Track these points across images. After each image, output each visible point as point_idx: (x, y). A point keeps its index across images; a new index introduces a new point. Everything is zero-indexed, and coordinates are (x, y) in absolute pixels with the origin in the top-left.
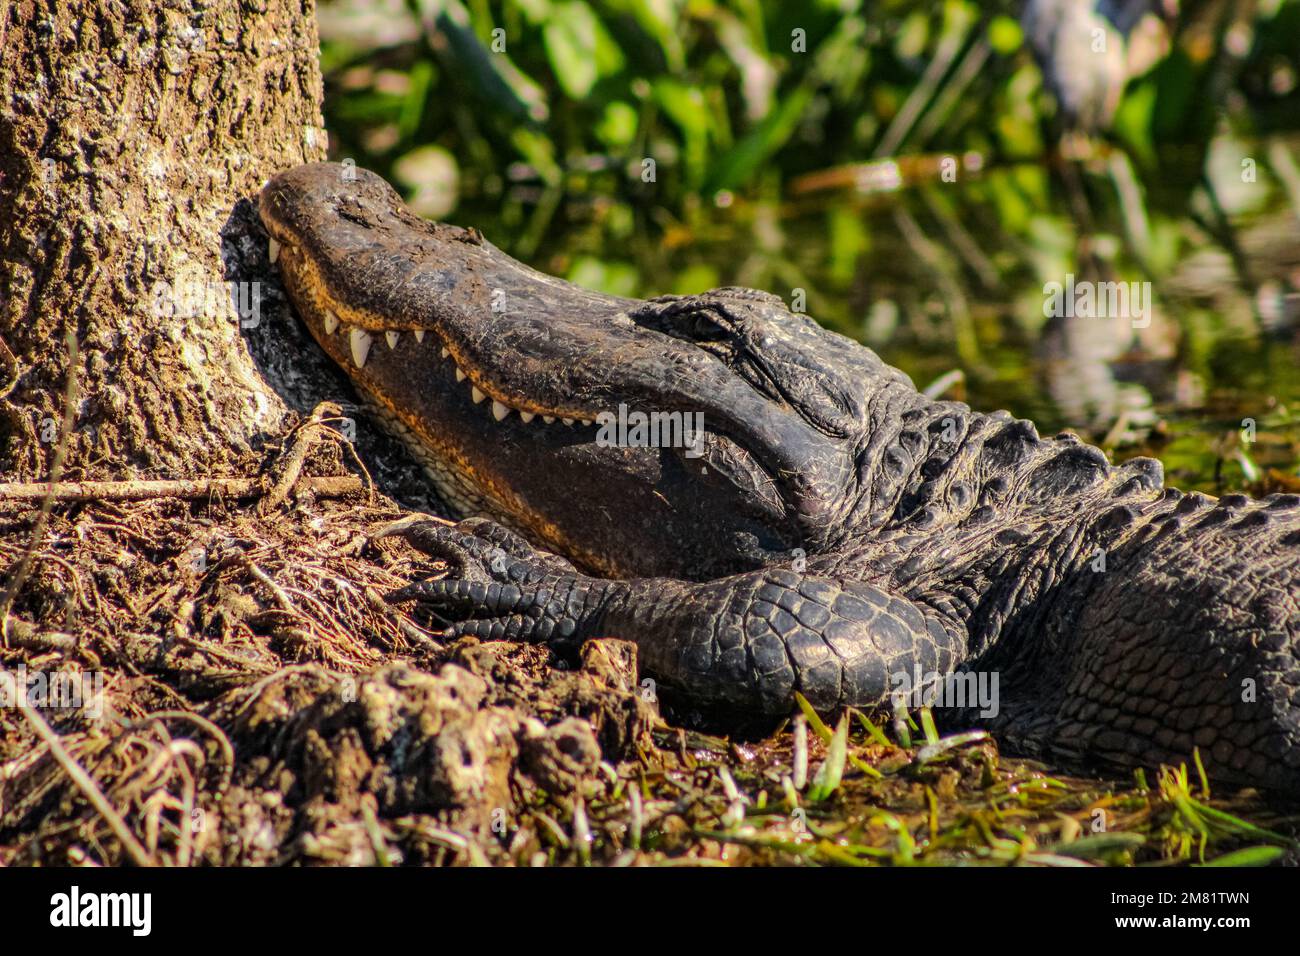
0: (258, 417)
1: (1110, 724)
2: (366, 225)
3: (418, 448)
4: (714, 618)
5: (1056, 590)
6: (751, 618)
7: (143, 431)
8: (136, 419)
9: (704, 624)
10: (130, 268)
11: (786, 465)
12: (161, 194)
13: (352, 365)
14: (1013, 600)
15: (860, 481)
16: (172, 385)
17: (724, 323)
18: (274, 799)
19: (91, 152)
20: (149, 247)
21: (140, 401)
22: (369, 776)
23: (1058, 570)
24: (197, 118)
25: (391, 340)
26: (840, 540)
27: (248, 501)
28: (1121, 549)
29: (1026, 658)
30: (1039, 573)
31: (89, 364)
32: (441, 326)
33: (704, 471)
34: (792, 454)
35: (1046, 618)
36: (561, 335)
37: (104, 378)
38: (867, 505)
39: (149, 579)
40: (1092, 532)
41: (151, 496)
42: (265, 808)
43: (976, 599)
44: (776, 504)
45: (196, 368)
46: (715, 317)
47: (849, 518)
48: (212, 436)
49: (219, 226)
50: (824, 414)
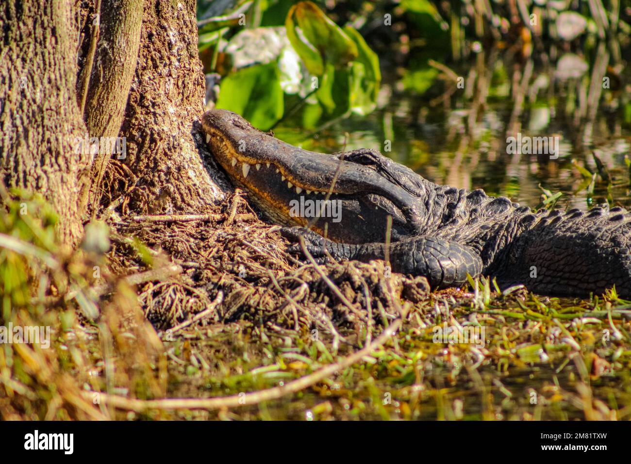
0: (215, 194)
1: (558, 283)
2: (243, 128)
3: (263, 206)
4: (411, 253)
5: (511, 244)
6: (424, 252)
7: (180, 199)
8: (177, 195)
9: (408, 255)
10: (168, 144)
11: (405, 205)
12: (175, 119)
13: (242, 176)
14: (496, 248)
15: (428, 210)
16: (187, 184)
17: (373, 159)
18: (324, 305)
19: (154, 104)
20: (174, 137)
21: (178, 189)
22: (356, 297)
23: (511, 237)
24: (179, 93)
25: (258, 167)
26: (425, 231)
27: (221, 222)
28: (534, 229)
29: (503, 266)
30: (504, 238)
31: (159, 177)
32: (276, 162)
33: (377, 208)
34: (407, 202)
35: (509, 252)
36: (320, 164)
37: (165, 182)
38: (432, 219)
39: (204, 246)
40: (520, 224)
41: (192, 220)
42: (322, 309)
43: (481, 248)
44: (403, 219)
45: (193, 178)
46: (370, 157)
47: (427, 223)
48: (201, 201)
49: (190, 130)
50: (412, 188)
